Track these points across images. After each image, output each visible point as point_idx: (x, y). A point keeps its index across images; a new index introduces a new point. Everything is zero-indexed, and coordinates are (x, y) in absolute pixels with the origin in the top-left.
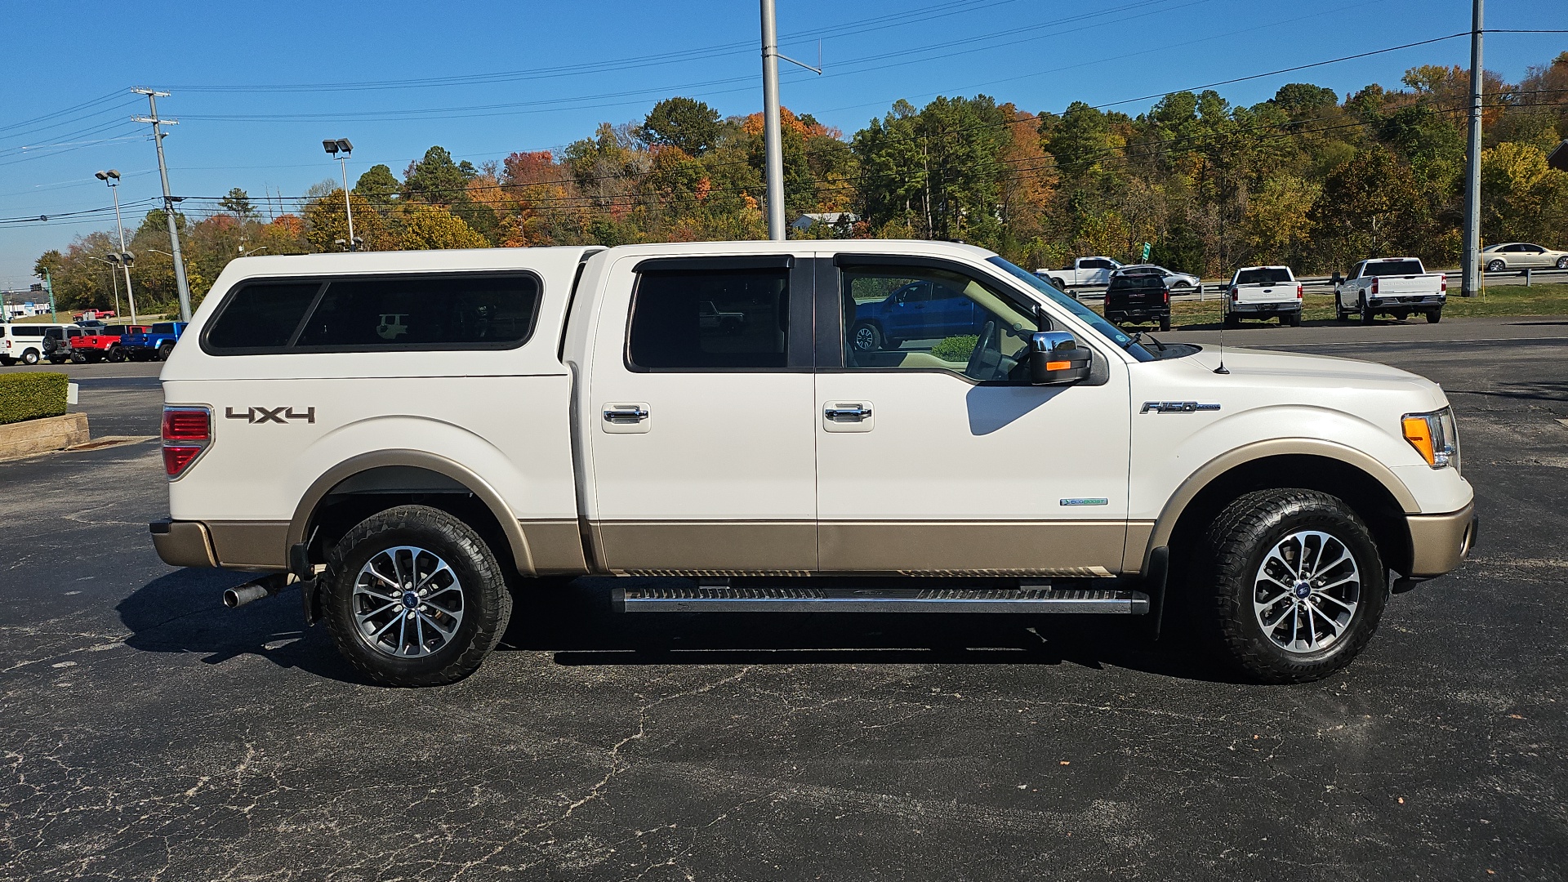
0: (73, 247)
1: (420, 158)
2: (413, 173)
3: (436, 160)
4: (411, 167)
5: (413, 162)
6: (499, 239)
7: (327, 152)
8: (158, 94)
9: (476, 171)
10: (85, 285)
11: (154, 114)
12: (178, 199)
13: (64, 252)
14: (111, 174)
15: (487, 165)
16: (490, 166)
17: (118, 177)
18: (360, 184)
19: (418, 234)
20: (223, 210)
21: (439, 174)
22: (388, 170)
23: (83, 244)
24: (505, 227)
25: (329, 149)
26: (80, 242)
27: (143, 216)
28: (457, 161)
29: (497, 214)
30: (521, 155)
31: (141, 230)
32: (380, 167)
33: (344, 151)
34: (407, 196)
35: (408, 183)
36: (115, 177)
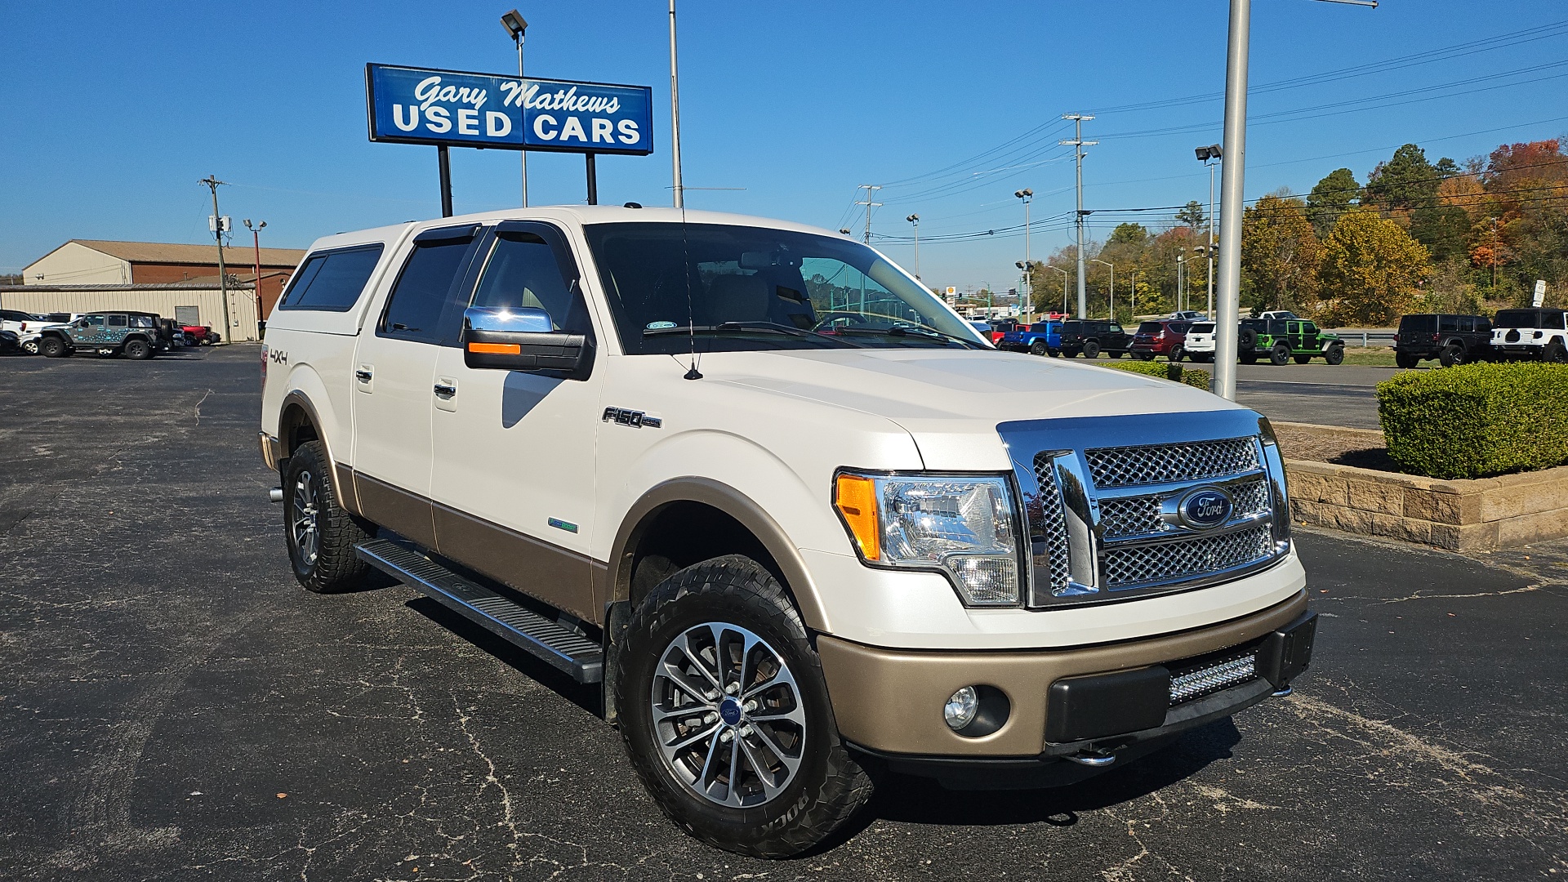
0: (1052, 259)
1: (1389, 158)
2: (1380, 175)
3: (1408, 160)
4: (1378, 169)
5: (1382, 163)
6: (1469, 245)
7: (1199, 159)
8: (1084, 118)
9: (1459, 169)
10: (1056, 291)
11: (1079, 137)
12: (1087, 213)
13: (1046, 262)
14: (1025, 193)
15: (1473, 160)
16: (1476, 161)
17: (1031, 195)
18: (1317, 190)
19: (1338, 240)
20: (1180, 223)
21: (1408, 174)
22: (1350, 173)
23: (1059, 256)
24: (1478, 231)
25: (1201, 156)
26: (1058, 254)
27: (1112, 231)
28: (1433, 160)
29: (1471, 217)
30: (1514, 147)
31: (1109, 242)
32: (1342, 171)
33: (1214, 157)
34: (1367, 200)
35: (1369, 187)
36: (1028, 195)
